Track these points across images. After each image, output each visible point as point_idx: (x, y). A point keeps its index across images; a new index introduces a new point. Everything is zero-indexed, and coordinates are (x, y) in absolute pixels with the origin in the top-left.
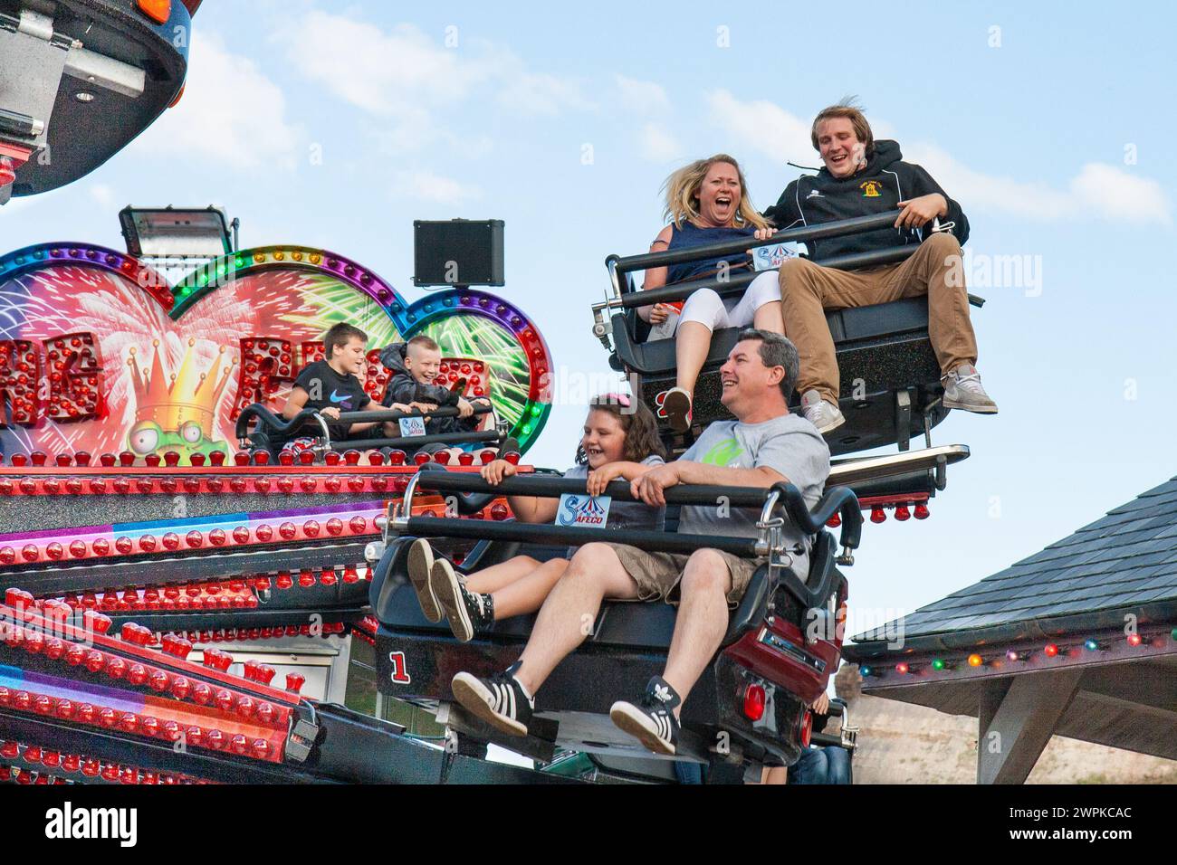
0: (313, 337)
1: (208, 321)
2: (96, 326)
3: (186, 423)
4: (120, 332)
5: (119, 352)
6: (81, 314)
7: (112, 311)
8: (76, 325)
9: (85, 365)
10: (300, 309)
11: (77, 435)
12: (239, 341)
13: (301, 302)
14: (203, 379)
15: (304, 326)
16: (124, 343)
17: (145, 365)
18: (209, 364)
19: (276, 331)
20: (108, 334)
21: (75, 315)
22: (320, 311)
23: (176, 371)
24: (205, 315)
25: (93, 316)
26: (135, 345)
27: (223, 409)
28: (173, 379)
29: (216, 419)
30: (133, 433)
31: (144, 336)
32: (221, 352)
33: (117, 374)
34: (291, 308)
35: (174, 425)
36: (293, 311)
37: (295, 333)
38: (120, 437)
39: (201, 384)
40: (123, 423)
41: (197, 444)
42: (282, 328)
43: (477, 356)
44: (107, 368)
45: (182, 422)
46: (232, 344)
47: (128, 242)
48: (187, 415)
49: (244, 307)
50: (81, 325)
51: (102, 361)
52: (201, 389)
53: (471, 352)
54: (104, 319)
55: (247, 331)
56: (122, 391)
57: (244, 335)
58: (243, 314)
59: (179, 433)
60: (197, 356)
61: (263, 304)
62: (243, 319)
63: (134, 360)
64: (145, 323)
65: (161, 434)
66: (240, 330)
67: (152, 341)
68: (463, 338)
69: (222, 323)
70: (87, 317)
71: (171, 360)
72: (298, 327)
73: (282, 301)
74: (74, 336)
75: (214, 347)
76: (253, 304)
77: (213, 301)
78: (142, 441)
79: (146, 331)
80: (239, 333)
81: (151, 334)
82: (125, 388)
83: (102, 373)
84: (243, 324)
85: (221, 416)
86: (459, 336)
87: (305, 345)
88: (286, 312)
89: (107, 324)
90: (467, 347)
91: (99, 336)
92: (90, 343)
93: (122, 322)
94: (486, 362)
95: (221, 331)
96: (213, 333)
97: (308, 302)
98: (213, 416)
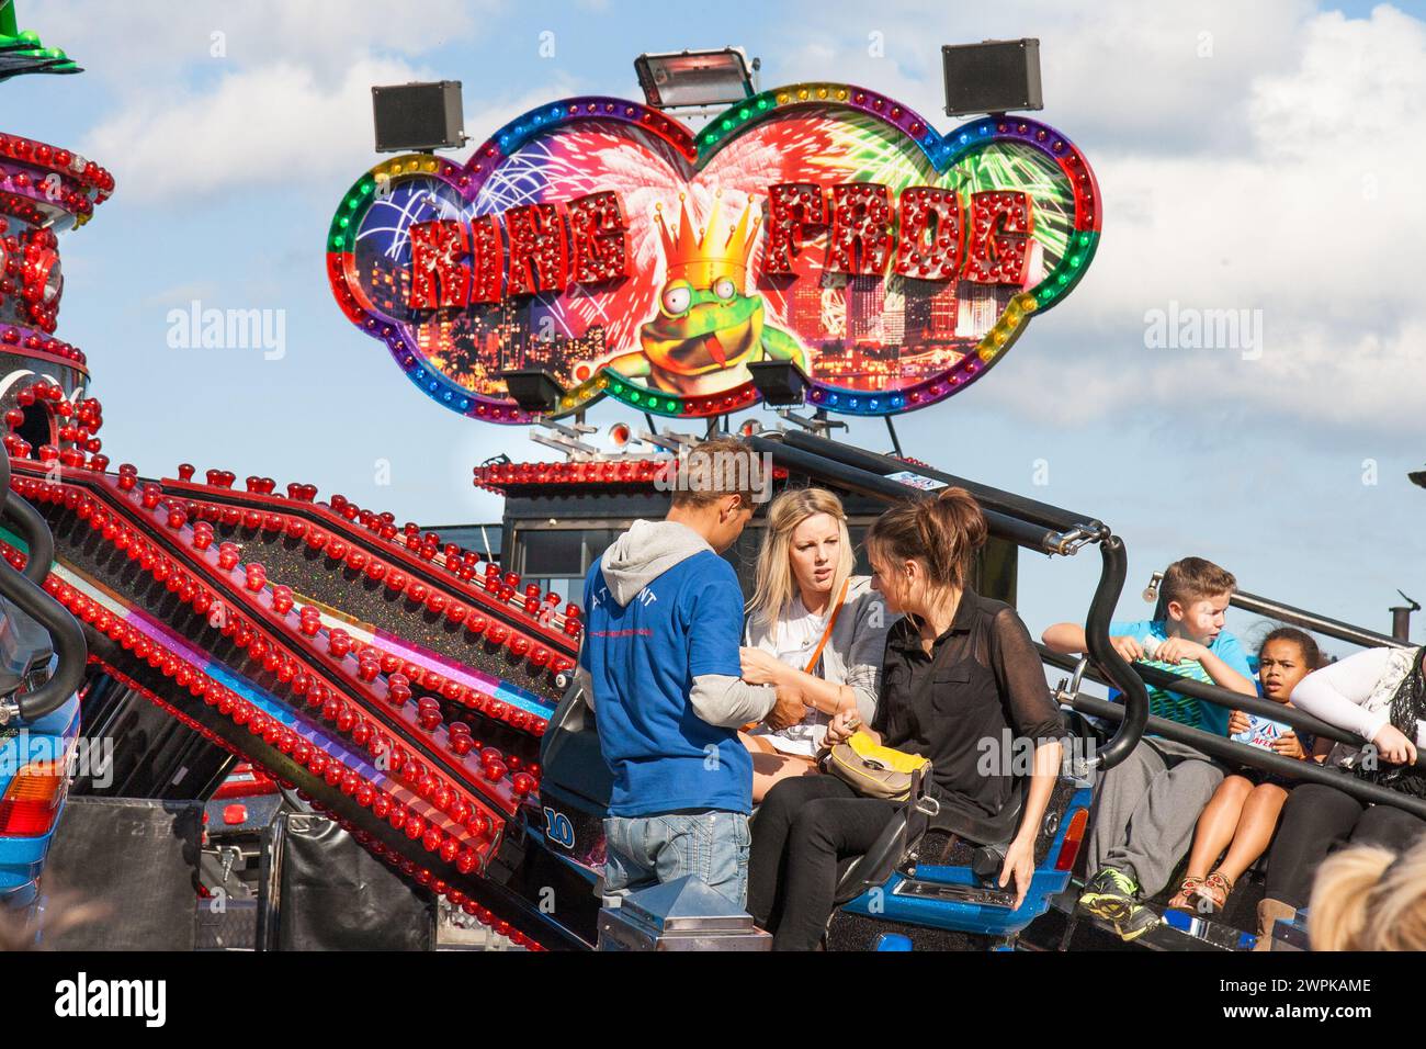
0: (845, 178)
1: (734, 170)
2: (620, 183)
3: (718, 280)
4: (644, 189)
5: (644, 208)
6: (603, 172)
7: (636, 166)
8: (599, 183)
9: (610, 225)
10: (830, 150)
11: (607, 300)
12: (767, 189)
13: (828, 142)
14: (732, 231)
15: (834, 167)
16: (649, 200)
17: (673, 221)
18: (739, 214)
19: (805, 175)
20: (632, 191)
21: (597, 173)
22: (850, 150)
23: (705, 224)
24: (731, 164)
25: (616, 173)
26: (658, 200)
27: (755, 261)
28: (702, 234)
29: (749, 273)
30: (664, 294)
31: (669, 190)
32: (750, 202)
33: (644, 232)
34: (820, 150)
35: (706, 282)
36: (823, 152)
37: (826, 176)
38: (651, 299)
39: (731, 236)
40: (654, 283)
41: (731, 300)
42: (811, 171)
43: (1018, 186)
44: (633, 226)
45: (715, 278)
46: (761, 192)
47: (647, 93)
48: (719, 270)
49: (771, 153)
50: (604, 184)
51: (629, 220)
52: (732, 241)
53: (1012, 184)
54: (628, 175)
55: (775, 177)
56: (648, 249)
57: (772, 181)
58: (770, 161)
59: (711, 290)
60: (725, 207)
61: (790, 147)
62: (770, 165)
63: (660, 216)
64: (669, 176)
65: (693, 293)
66: (768, 176)
67: (678, 195)
68: (1003, 170)
69: (749, 171)
70: (610, 175)
71: (699, 213)
72: (827, 169)
73: (810, 144)
74: (596, 196)
75: (742, 197)
76: (780, 147)
77: (738, 148)
78: (674, 301)
79: (670, 183)
80: (768, 180)
81: (676, 187)
82: (653, 246)
83: (629, 232)
84: (770, 170)
85: (754, 269)
86: (997, 166)
87: (837, 188)
88: (814, 154)
89: (630, 180)
90: (1007, 178)
91: (623, 194)
92: (615, 202)
93: (646, 177)
94: (1028, 192)
95: (749, 179)
96: (740, 181)
97: (836, 143)
98: (746, 269)
